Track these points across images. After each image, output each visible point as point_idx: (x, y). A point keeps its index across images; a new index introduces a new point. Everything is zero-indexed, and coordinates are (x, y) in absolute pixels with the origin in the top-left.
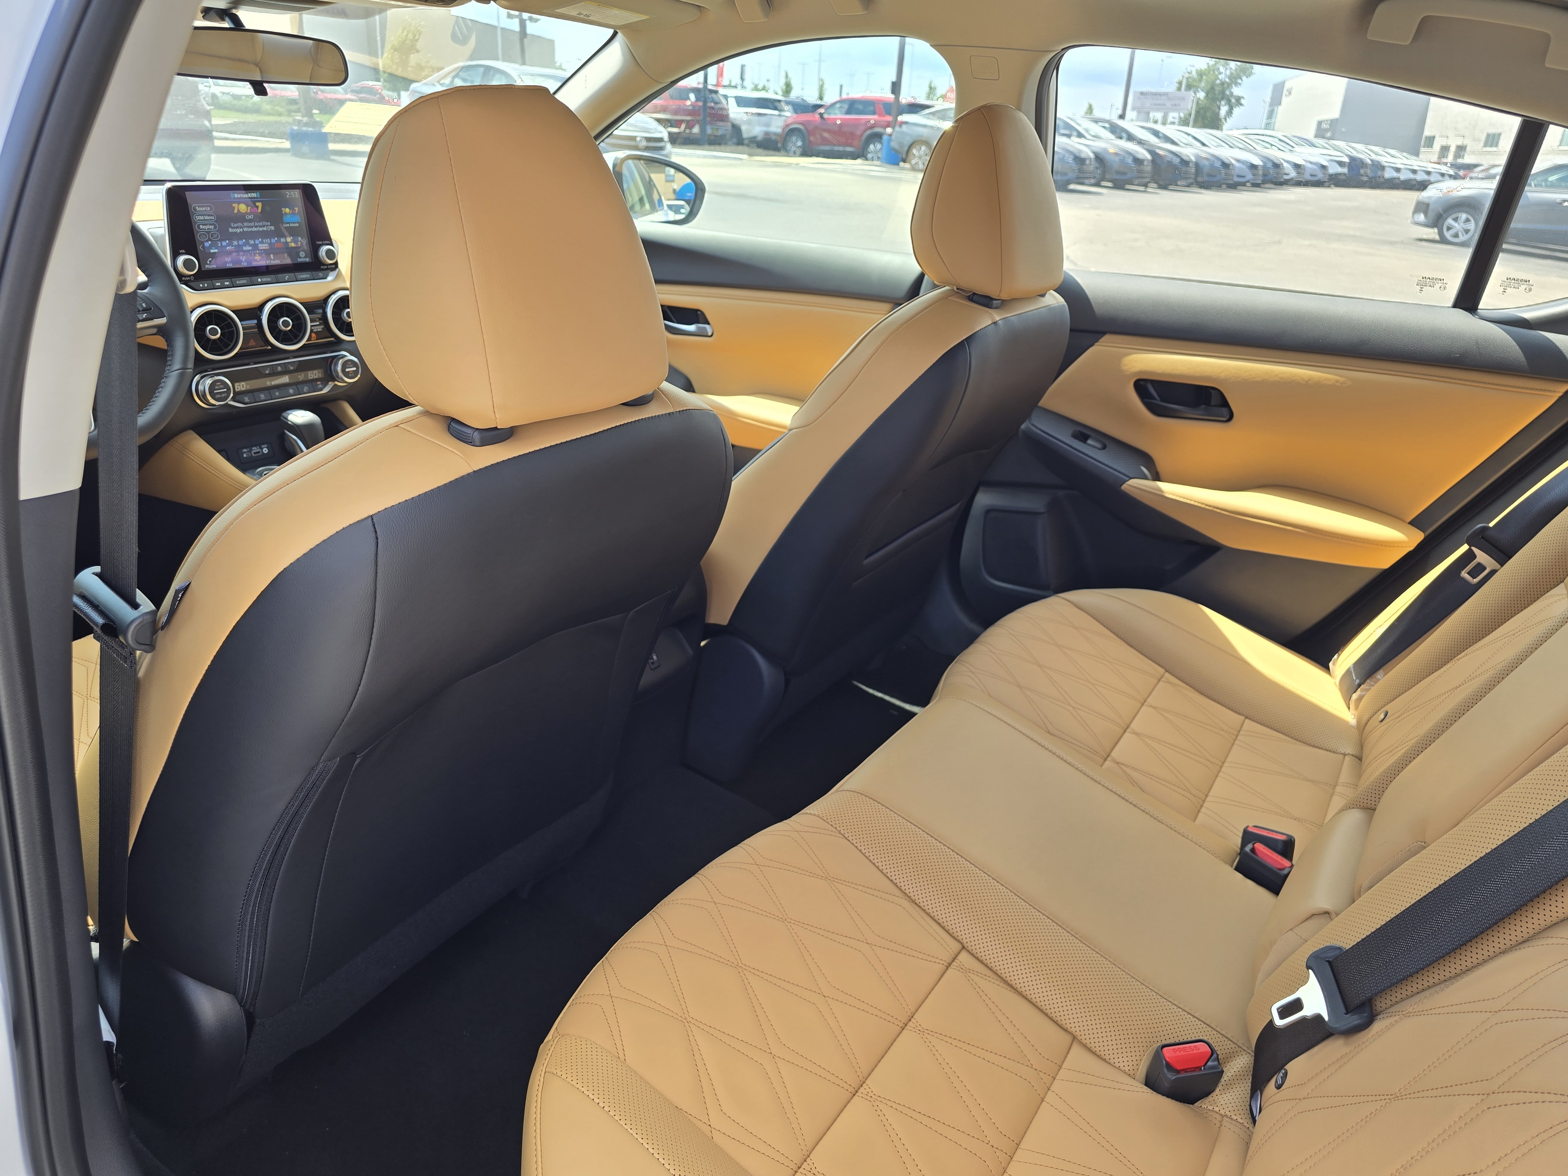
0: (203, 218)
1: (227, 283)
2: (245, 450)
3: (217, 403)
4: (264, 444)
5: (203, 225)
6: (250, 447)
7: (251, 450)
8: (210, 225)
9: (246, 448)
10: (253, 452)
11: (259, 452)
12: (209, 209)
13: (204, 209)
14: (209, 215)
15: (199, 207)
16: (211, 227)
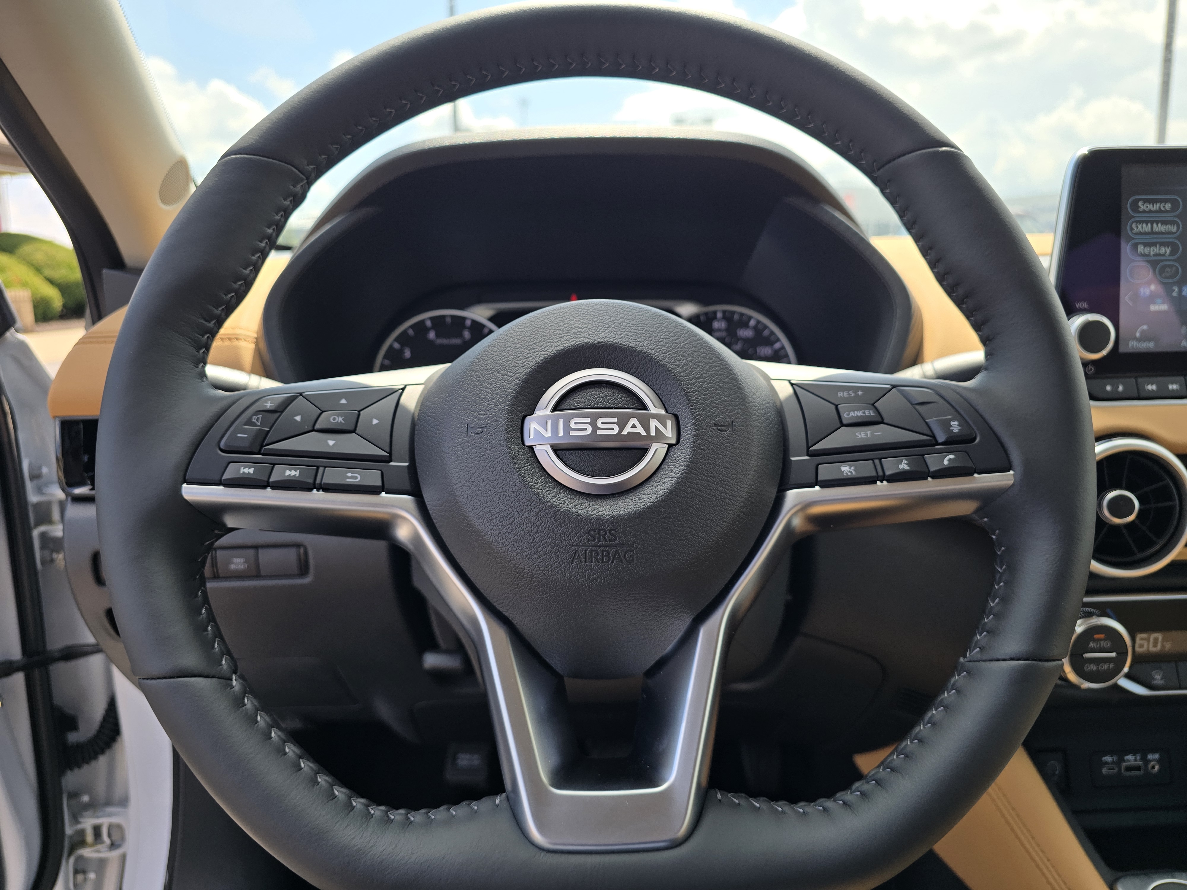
0: (1147, 228)
1: (1173, 387)
2: (1108, 759)
3: (1086, 685)
4: (1153, 751)
5: (1146, 245)
6: (1121, 753)
7: (1121, 760)
8: (1162, 244)
9: (1111, 754)
10: (1124, 764)
11: (1138, 768)
12: (1168, 206)
13: (1156, 207)
14: (1164, 223)
15: (1145, 201)
16: (1163, 250)
